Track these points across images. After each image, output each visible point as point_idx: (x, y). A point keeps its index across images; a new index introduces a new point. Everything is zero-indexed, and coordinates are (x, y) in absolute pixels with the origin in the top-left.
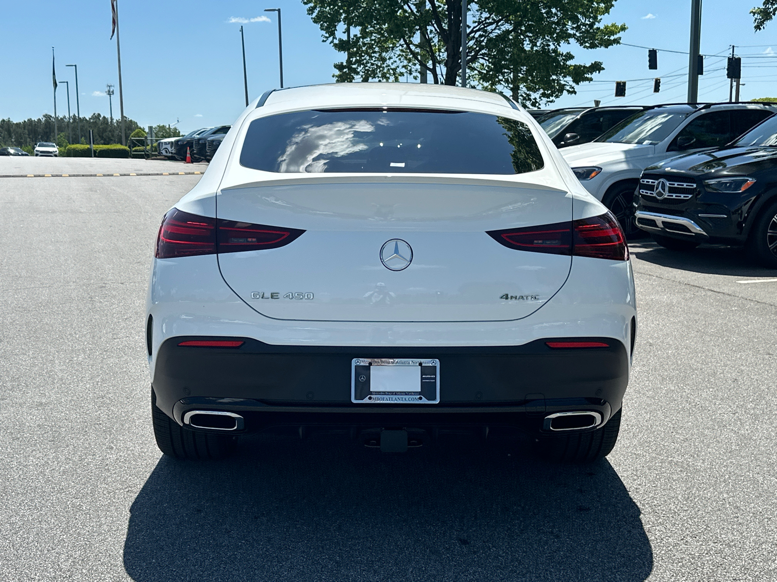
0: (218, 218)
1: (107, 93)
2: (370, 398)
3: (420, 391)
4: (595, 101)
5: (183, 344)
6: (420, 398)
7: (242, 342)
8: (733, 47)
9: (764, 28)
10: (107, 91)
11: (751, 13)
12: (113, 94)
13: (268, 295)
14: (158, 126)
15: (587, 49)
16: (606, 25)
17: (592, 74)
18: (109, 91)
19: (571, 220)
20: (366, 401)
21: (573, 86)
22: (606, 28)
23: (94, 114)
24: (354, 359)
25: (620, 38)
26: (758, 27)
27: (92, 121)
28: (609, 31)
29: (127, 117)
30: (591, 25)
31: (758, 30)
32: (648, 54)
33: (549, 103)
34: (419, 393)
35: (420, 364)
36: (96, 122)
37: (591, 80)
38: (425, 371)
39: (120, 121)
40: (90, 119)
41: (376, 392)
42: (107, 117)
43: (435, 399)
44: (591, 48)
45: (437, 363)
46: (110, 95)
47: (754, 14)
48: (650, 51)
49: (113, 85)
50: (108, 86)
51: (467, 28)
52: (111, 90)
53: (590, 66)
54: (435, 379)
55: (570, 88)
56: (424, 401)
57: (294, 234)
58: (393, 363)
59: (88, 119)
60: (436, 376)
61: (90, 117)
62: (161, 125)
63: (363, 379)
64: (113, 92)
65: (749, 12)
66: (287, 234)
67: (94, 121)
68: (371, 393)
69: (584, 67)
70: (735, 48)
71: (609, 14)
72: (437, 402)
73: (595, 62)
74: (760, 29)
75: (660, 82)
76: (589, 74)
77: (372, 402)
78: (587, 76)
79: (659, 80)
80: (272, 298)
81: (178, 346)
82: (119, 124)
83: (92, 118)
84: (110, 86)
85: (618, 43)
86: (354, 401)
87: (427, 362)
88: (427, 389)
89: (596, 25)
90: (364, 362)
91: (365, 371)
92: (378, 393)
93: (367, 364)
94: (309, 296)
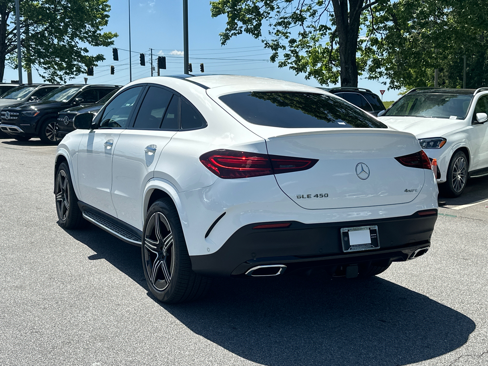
0: (269, 154)
2: (351, 249)
4: (84, 78)
5: (255, 228)
6: (372, 247)
7: (290, 224)
8: (152, 49)
9: (226, 44)
11: (219, 35)
13: (305, 196)
15: (94, 46)
16: (105, 32)
17: (97, 62)
20: (349, 251)
21: (85, 69)
22: (105, 34)
24: (342, 229)
25: (114, 41)
26: (223, 43)
28: (107, 36)
30: (95, 32)
31: (223, 45)
32: (112, 51)
33: (71, 79)
34: (371, 244)
35: (370, 229)
37: (97, 65)
38: (372, 232)
41: (352, 245)
43: (377, 246)
44: (96, 46)
45: (376, 228)
47: (221, 35)
48: (113, 49)
51: (7, 26)
53: (96, 57)
54: (376, 236)
55: (84, 70)
56: (374, 248)
57: (314, 162)
60: (377, 234)
63: (346, 239)
65: (219, 34)
66: (310, 162)
68: (350, 246)
69: (93, 57)
70: (152, 50)
71: (107, 26)
72: (380, 248)
73: (99, 55)
74: (224, 45)
75: (114, 68)
76: (96, 62)
77: (352, 251)
78: (95, 63)
79: (114, 67)
80: (308, 197)
81: (253, 229)
85: (113, 44)
86: (344, 251)
87: (373, 227)
88: (374, 240)
89: (98, 32)
90: (346, 230)
91: (346, 234)
92: (353, 246)
93: (347, 231)
94: (326, 195)
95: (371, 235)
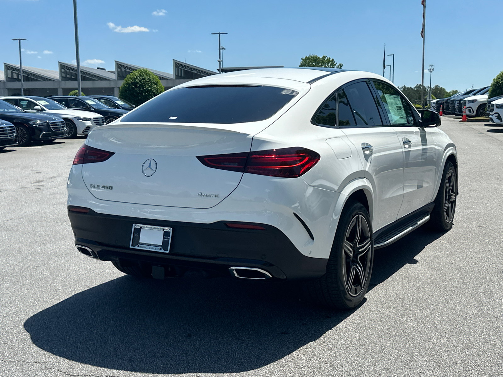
1: (429, 70)
2: (138, 246)
3: (161, 245)
6: (161, 249)
7: (88, 211)
10: (429, 69)
12: (433, 71)
13: (96, 186)
14: (453, 91)
18: (431, 69)
19: (249, 151)
20: (136, 247)
23: (417, 85)
24: (134, 224)
27: (415, 89)
29: (439, 85)
35: (163, 230)
36: (418, 90)
38: (166, 234)
39: (434, 88)
40: (414, 88)
42: (425, 86)
43: (167, 250)
45: (171, 230)
46: (431, 71)
49: (433, 65)
50: (430, 66)
52: (432, 68)
54: (169, 239)
56: (162, 251)
58: (151, 228)
59: (413, 88)
61: (415, 87)
62: (455, 90)
63: (137, 235)
64: (433, 70)
67: (417, 89)
68: (140, 243)
72: (168, 252)
77: (139, 248)
80: (97, 188)
82: (433, 90)
83: (416, 87)
84: (431, 66)
86: (131, 247)
87: (167, 229)
88: (165, 243)
90: (138, 226)
91: (138, 231)
92: (143, 244)
93: (139, 228)
94: (111, 188)
95: (164, 237)
